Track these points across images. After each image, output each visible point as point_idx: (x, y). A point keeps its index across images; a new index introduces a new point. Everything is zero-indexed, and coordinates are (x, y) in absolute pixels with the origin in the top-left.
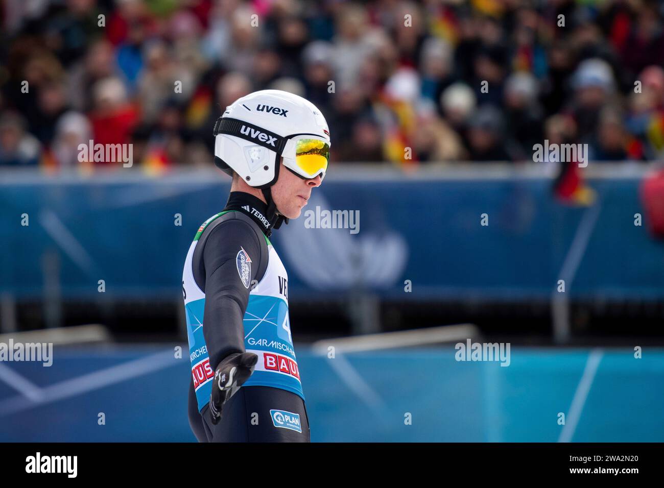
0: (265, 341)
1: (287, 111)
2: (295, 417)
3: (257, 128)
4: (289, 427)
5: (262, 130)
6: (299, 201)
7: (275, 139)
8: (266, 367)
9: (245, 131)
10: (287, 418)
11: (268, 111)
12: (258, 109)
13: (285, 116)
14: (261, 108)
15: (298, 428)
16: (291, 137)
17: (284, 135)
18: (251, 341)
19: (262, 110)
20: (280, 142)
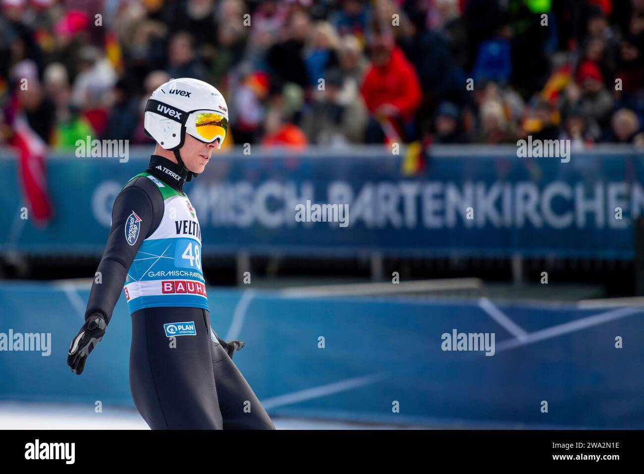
0: (163, 273)
1: (190, 93)
2: (191, 324)
3: (168, 106)
4: (182, 334)
5: (172, 108)
6: (200, 159)
7: (180, 114)
8: (164, 292)
9: (160, 108)
10: (180, 327)
11: (177, 93)
12: (170, 92)
13: (189, 97)
14: (172, 92)
15: (193, 332)
16: (192, 112)
17: (187, 111)
18: (150, 274)
19: (173, 93)
20: (184, 116)
